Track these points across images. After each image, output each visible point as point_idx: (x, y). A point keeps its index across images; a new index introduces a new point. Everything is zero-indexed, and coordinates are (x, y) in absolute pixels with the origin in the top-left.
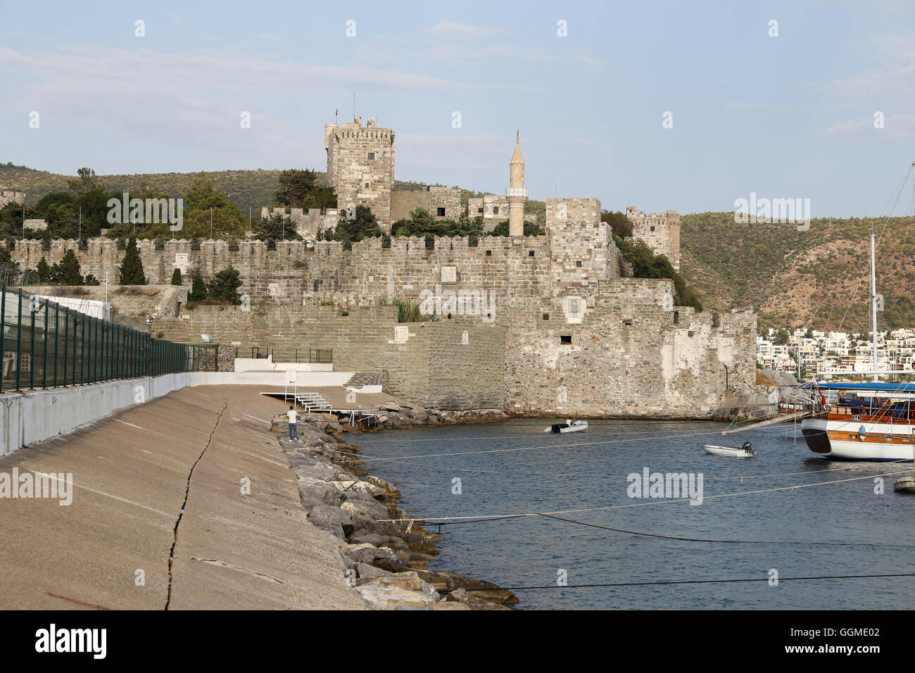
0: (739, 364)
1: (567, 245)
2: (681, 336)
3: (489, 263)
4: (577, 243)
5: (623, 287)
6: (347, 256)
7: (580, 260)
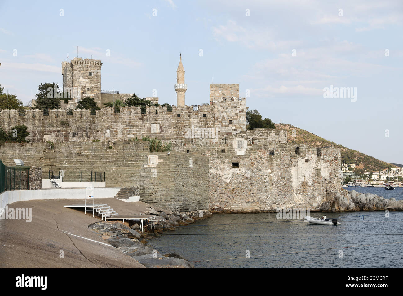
0: (332, 178)
1: (223, 111)
2: (301, 161)
3: (179, 121)
4: (229, 110)
5: (261, 134)
6: (93, 118)
7: (231, 120)
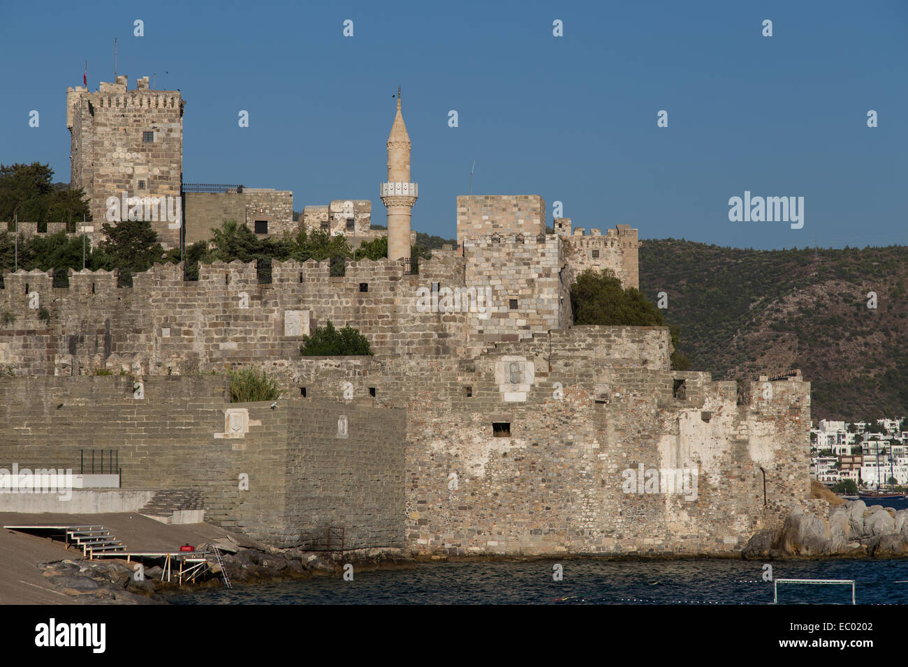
0: (783, 465)
1: (493, 273)
2: (691, 420)
3: (364, 305)
4: (510, 270)
5: (590, 340)
6: (125, 296)
7: (515, 298)
